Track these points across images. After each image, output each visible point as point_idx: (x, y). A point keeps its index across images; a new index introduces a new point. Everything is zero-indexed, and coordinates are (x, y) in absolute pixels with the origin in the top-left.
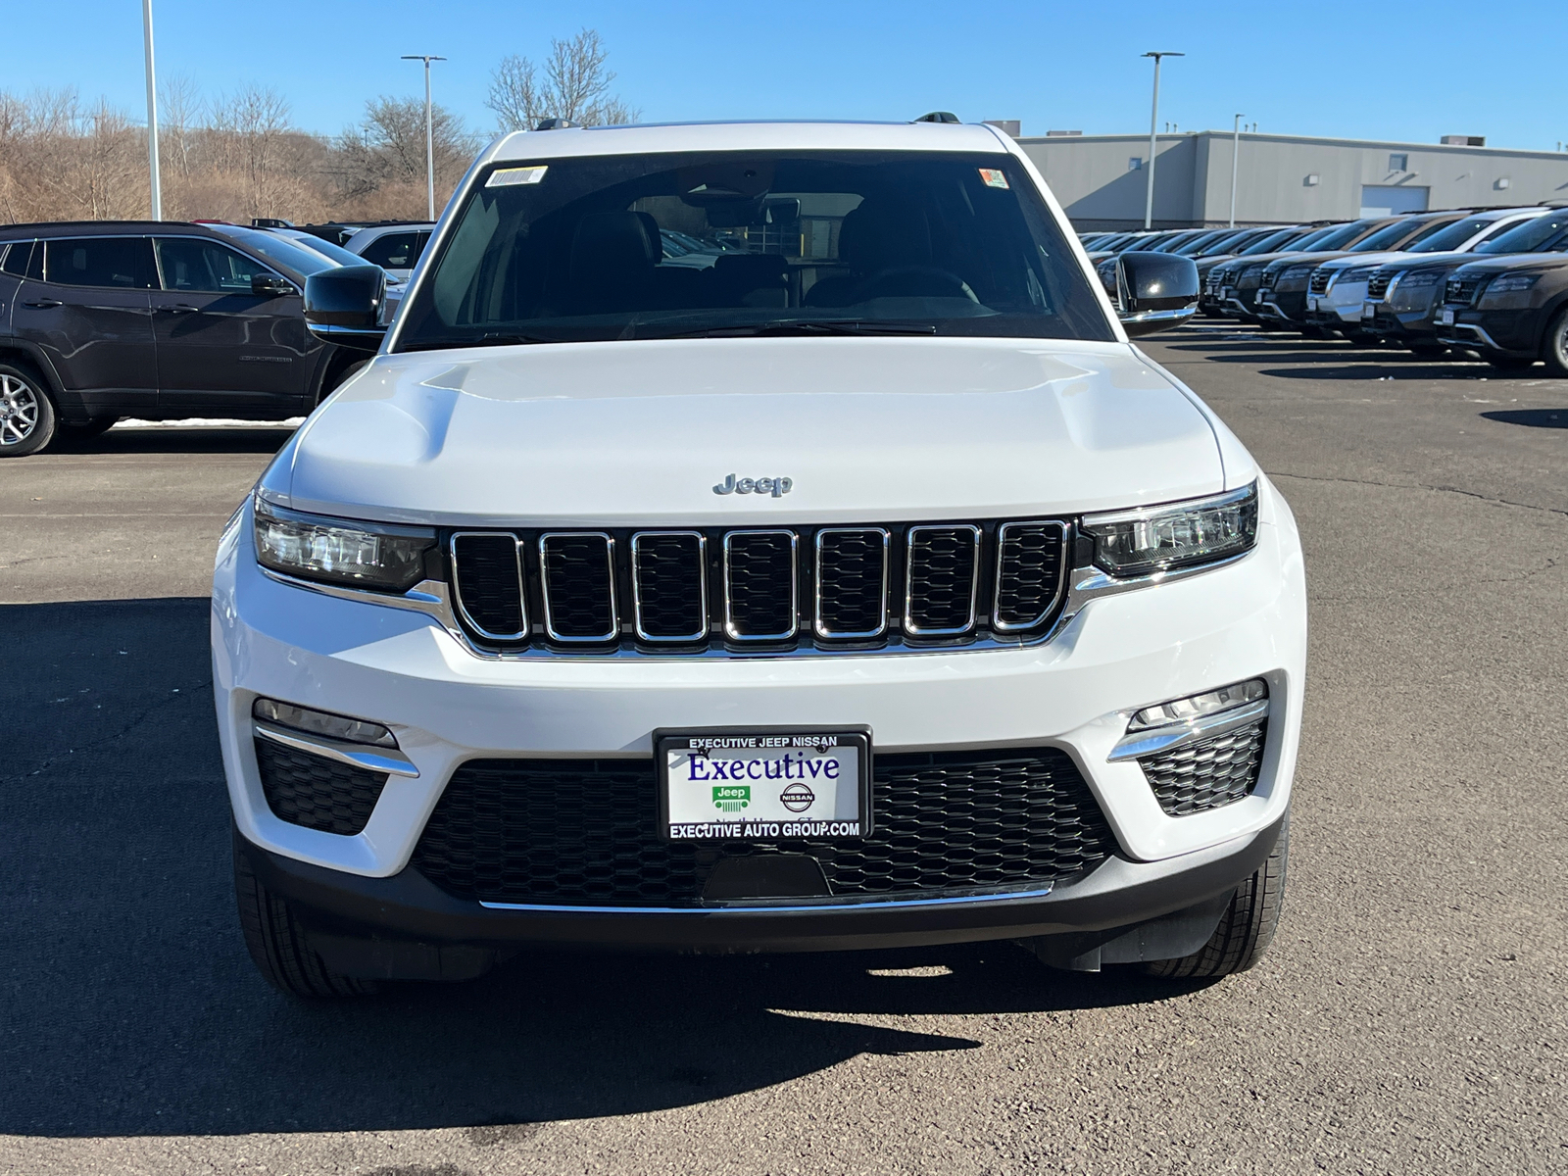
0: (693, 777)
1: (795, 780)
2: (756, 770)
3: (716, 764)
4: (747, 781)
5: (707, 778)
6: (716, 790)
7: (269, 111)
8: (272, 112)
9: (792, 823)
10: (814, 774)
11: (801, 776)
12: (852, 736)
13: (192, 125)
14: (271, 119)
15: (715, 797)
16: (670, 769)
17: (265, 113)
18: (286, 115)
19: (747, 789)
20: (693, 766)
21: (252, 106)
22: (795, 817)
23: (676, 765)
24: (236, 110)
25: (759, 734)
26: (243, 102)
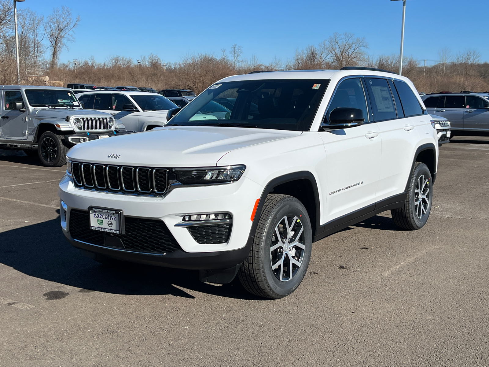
0: (94, 217)
1: (110, 220)
2: (104, 217)
3: (97, 214)
4: (102, 219)
5: (96, 217)
6: (98, 220)
7: (473, 57)
8: (474, 57)
9: (109, 229)
10: (112, 219)
11: (110, 219)
12: (117, 211)
13: (449, 61)
14: (474, 59)
15: (98, 222)
16: (90, 214)
17: (472, 57)
18: (479, 58)
19: (102, 221)
20: (94, 214)
21: (468, 55)
22: (110, 228)
23: (92, 214)
24: (463, 57)
25: (103, 209)
26: (465, 54)
